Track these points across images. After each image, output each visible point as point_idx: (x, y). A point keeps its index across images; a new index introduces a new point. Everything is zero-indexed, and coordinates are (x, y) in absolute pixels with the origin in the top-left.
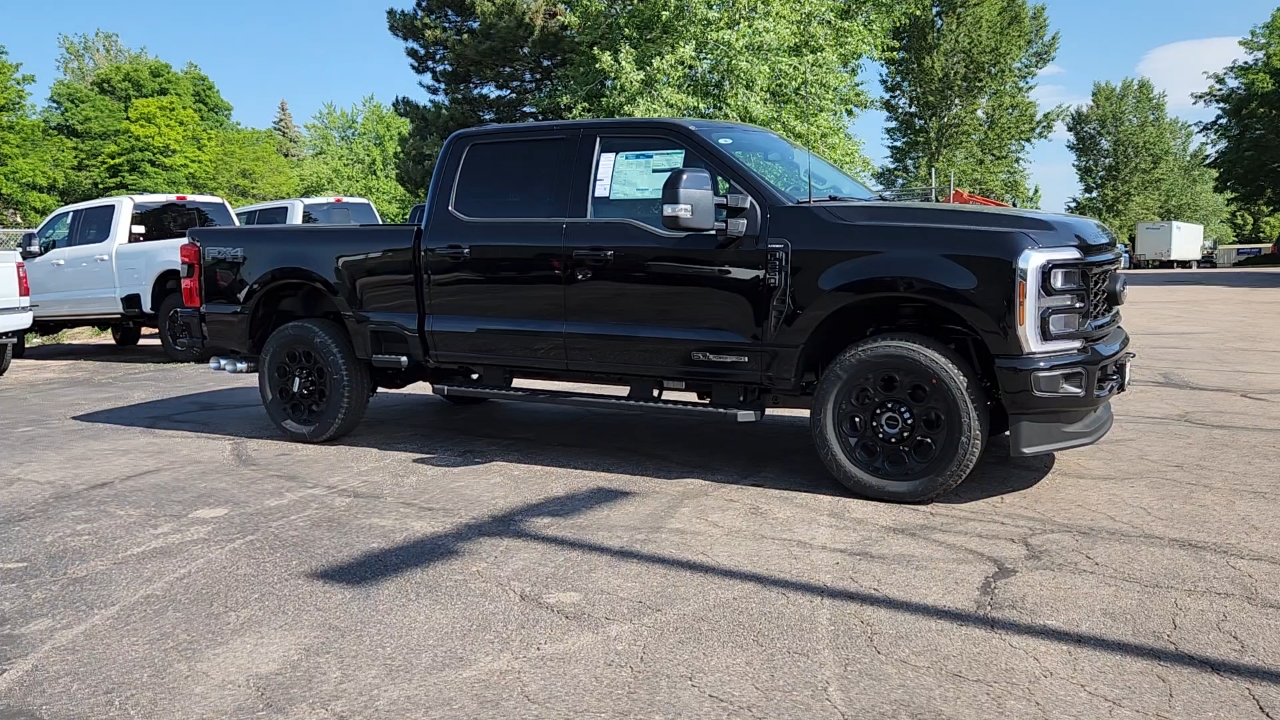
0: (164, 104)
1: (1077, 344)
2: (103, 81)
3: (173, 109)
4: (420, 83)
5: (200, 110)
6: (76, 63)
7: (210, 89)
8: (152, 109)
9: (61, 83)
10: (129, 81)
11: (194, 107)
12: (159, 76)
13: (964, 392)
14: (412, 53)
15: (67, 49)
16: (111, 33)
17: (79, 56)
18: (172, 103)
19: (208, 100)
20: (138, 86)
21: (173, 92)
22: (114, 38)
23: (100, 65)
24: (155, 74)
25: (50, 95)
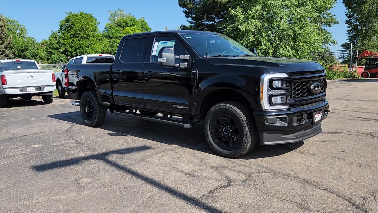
0: (132, 29)
1: (287, 107)
2: (118, 23)
3: (135, 30)
4: (188, 21)
5: (143, 30)
6: (113, 18)
7: (145, 24)
8: (129, 30)
9: (108, 24)
10: (124, 23)
11: (141, 29)
12: (132, 21)
13: (245, 122)
14: (185, 12)
15: (111, 14)
16: (122, 9)
17: (113, 16)
18: (134, 28)
19: (145, 27)
20: (127, 24)
21: (135, 25)
22: (123, 11)
23: (118, 19)
24: (131, 21)
25: (105, 27)
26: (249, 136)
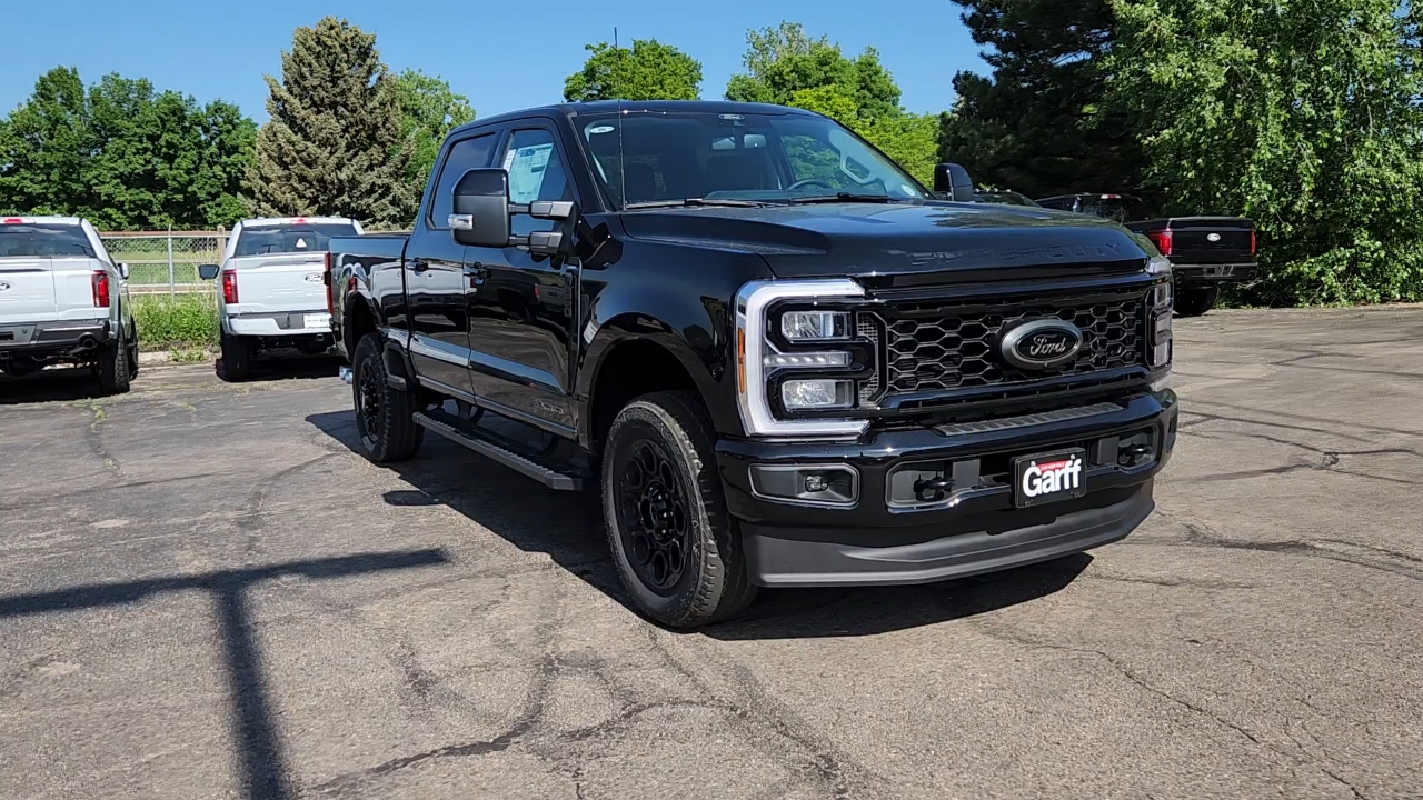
0: (820, 94)
1: (859, 426)
2: (776, 74)
3: (829, 99)
4: (982, 55)
5: (864, 97)
6: (761, 57)
7: (876, 74)
8: (809, 100)
9: (738, 79)
10: (797, 72)
11: (856, 94)
12: (826, 65)
13: (695, 483)
14: (970, 22)
15: (754, 44)
16: (794, 23)
17: (764, 50)
18: (828, 92)
19: (873, 86)
20: (804, 77)
21: (837, 80)
22: (797, 28)
23: (775, 60)
24: (822, 63)
25: (725, 93)
26: (712, 542)
